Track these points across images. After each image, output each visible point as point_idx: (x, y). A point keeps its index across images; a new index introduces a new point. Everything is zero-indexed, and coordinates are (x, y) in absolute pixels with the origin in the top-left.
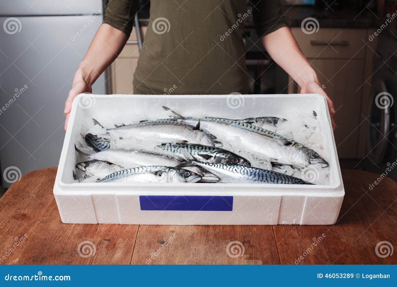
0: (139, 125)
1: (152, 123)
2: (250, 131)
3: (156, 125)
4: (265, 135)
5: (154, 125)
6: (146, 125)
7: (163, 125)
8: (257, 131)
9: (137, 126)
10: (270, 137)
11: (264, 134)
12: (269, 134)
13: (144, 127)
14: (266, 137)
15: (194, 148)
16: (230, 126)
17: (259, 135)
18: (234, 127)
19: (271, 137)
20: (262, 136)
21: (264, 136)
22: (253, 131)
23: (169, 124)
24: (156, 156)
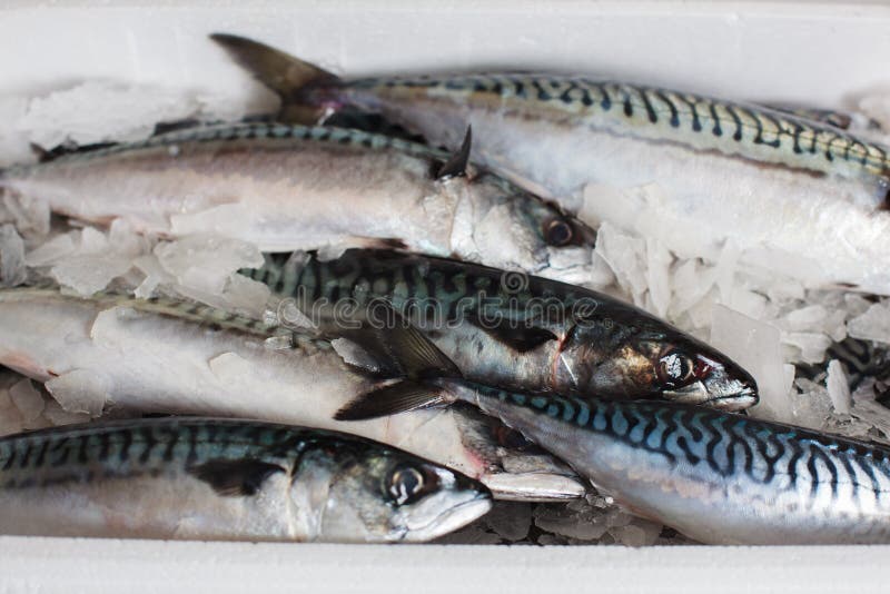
0: (145, 152)
1: (217, 145)
2: (697, 152)
3: (236, 156)
4: (782, 166)
5: (223, 152)
6: (181, 154)
7: (270, 158)
8: (735, 147)
9: (139, 160)
10: (807, 171)
11: (776, 160)
12: (798, 157)
13: (174, 162)
14: (788, 176)
15: (450, 287)
16: (584, 130)
17: (751, 169)
18: (607, 138)
19: (819, 174)
20: (767, 172)
21: (779, 173)
22: (715, 151)
23: (303, 149)
24: (234, 337)
